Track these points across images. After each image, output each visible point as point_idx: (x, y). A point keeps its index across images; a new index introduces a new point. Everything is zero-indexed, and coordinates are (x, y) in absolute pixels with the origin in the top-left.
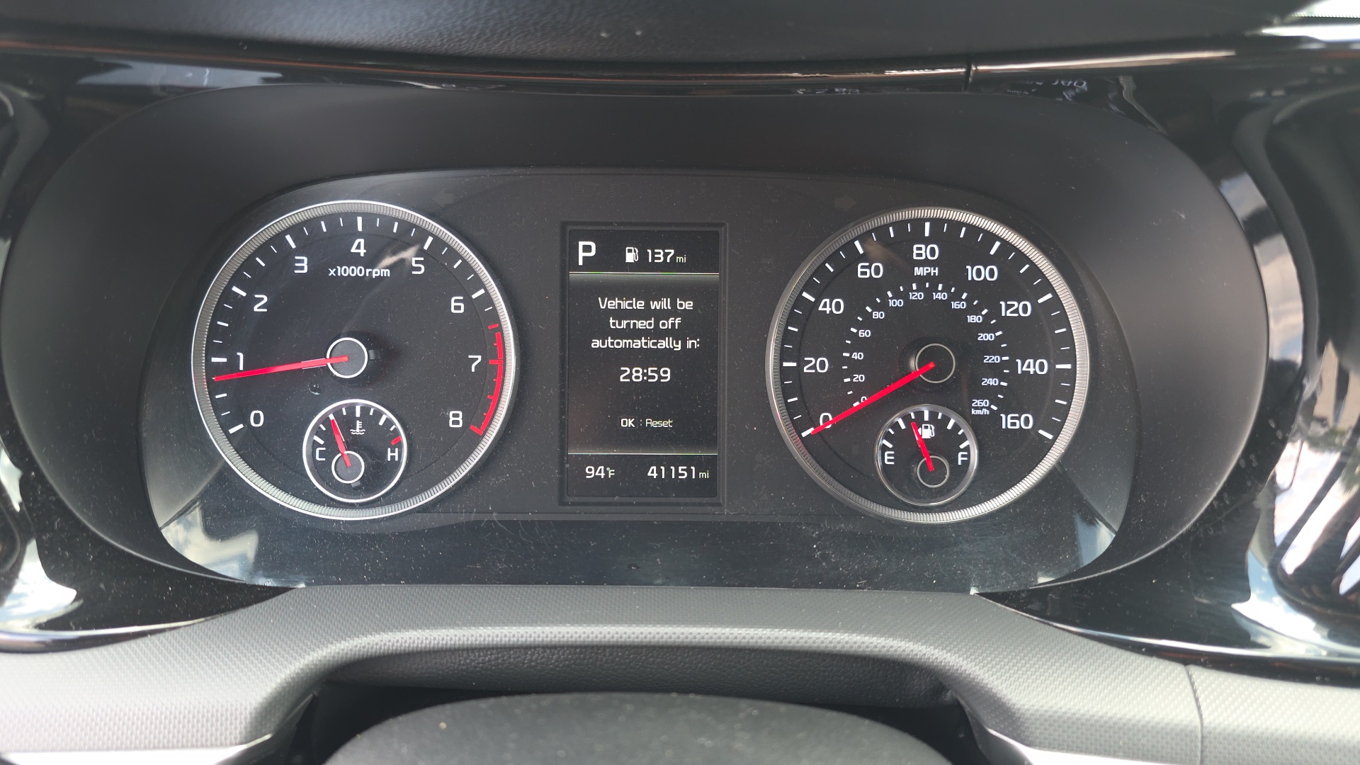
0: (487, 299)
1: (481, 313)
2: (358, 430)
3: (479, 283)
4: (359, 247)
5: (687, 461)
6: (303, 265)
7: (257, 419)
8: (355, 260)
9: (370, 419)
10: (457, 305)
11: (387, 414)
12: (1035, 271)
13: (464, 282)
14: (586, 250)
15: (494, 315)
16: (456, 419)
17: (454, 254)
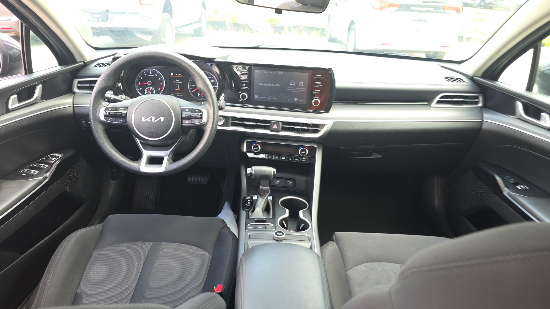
0: (162, 78)
1: (162, 79)
2: (150, 90)
3: (162, 77)
4: (151, 73)
5: (181, 94)
6: (145, 75)
7: (141, 89)
8: (150, 74)
9: (151, 89)
10: (160, 79)
11: (153, 89)
12: (214, 78)
13: (161, 77)
14: (172, 74)
15: (163, 80)
16: (159, 89)
17: (160, 74)
